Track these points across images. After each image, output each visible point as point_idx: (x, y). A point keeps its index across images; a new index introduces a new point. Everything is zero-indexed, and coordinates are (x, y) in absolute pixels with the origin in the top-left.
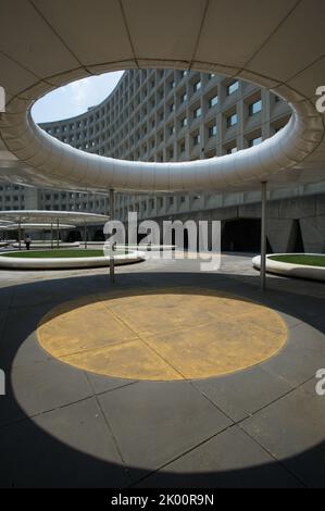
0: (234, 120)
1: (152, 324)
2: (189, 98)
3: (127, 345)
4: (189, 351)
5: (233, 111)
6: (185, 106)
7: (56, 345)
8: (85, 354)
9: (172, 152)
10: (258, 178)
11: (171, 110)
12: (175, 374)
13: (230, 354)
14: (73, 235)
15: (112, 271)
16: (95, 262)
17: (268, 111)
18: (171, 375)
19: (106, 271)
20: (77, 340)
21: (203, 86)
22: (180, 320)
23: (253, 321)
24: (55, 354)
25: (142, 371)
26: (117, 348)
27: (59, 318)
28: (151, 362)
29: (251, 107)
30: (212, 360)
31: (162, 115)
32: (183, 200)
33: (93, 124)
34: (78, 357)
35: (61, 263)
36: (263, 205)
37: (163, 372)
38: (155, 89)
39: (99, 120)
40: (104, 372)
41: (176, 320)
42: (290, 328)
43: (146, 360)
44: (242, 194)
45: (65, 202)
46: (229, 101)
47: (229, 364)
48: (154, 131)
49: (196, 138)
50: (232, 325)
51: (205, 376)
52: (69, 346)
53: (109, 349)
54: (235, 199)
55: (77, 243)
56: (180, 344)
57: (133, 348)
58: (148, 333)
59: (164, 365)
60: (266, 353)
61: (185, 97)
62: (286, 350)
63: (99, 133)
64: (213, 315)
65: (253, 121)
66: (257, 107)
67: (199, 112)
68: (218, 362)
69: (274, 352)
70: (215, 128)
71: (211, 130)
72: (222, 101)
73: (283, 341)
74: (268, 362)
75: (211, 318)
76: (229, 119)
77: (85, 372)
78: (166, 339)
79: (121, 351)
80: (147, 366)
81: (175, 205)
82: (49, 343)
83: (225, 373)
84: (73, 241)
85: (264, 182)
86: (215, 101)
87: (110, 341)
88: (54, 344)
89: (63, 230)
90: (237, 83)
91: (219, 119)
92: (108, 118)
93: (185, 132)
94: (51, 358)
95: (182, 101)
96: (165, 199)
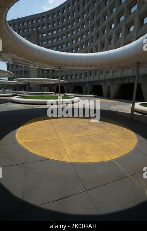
9: (97, 49)
29: (129, 29)
32: (102, 73)
44: (132, 71)
54: (128, 73)
61: (107, 17)
66: (146, 20)
70: (121, 34)
81: (97, 76)
90: (123, 16)
96: (93, 72)
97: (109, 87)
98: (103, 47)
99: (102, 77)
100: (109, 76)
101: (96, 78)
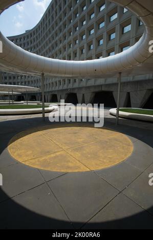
0: (101, 42)
1: (68, 142)
2: (79, 29)
3: (57, 154)
4: (89, 156)
5: (101, 37)
6: (77, 33)
7: (20, 156)
8: (36, 160)
9: (70, 57)
10: (118, 70)
11: (70, 35)
12: (85, 168)
13: (109, 156)
14: (20, 98)
15: (44, 115)
16: (33, 111)
17: (118, 38)
18: (84, 169)
19: (40, 116)
20: (31, 152)
21: (87, 23)
22: (82, 140)
23: (116, 140)
24: (20, 160)
25: (69, 167)
26: (53, 155)
27: (19, 141)
28: (72, 162)
29: (110, 36)
30: (102, 160)
31: (65, 37)
32: (75, 81)
33: (29, 40)
34: (33, 161)
35: (16, 112)
36: (119, 84)
37: (79, 167)
38: (62, 23)
39: (32, 38)
40: (49, 169)
41: (79, 140)
42: (133, 142)
43: (69, 161)
44: (104, 80)
45: (15, 80)
46: (99, 32)
47: (110, 162)
48: (61, 46)
49: (82, 51)
50: (107, 142)
51: (100, 168)
52: (27, 156)
53: (49, 156)
54: (100, 81)
55: (22, 102)
56: (84, 152)
57: (61, 155)
58: (67, 147)
59: (78, 164)
60: (126, 155)
61: (77, 28)
62: (134, 153)
63: (32, 45)
64: (96, 137)
65: (111, 43)
66: (113, 36)
67: (84, 37)
68: (105, 161)
69: (129, 155)
70: (92, 46)
71: (90, 46)
72: (96, 32)
73: (132, 149)
74: (127, 160)
75: (96, 138)
76: (99, 42)
77: (38, 170)
78: (77, 150)
79: (55, 157)
80: (70, 164)
81: (71, 84)
82: (15, 154)
83: (109, 166)
84: (20, 101)
85: (120, 73)
86: (92, 32)
87: (48, 152)
88: (18, 155)
89: (15, 95)
90: (104, 23)
91: (94, 41)
92: (37, 37)
93: (77, 47)
94: (18, 163)
95: (76, 30)
96: (66, 79)
97: (83, 95)
98: (76, 56)
99: (76, 85)
100: (83, 84)
101: (70, 86)
